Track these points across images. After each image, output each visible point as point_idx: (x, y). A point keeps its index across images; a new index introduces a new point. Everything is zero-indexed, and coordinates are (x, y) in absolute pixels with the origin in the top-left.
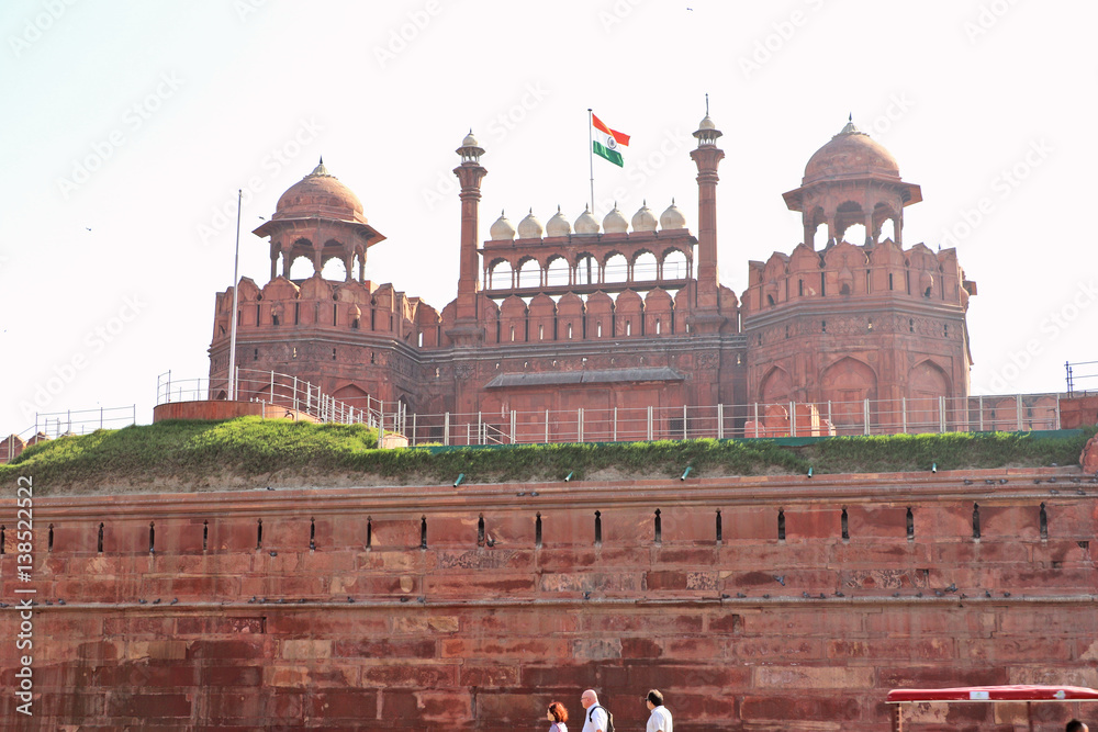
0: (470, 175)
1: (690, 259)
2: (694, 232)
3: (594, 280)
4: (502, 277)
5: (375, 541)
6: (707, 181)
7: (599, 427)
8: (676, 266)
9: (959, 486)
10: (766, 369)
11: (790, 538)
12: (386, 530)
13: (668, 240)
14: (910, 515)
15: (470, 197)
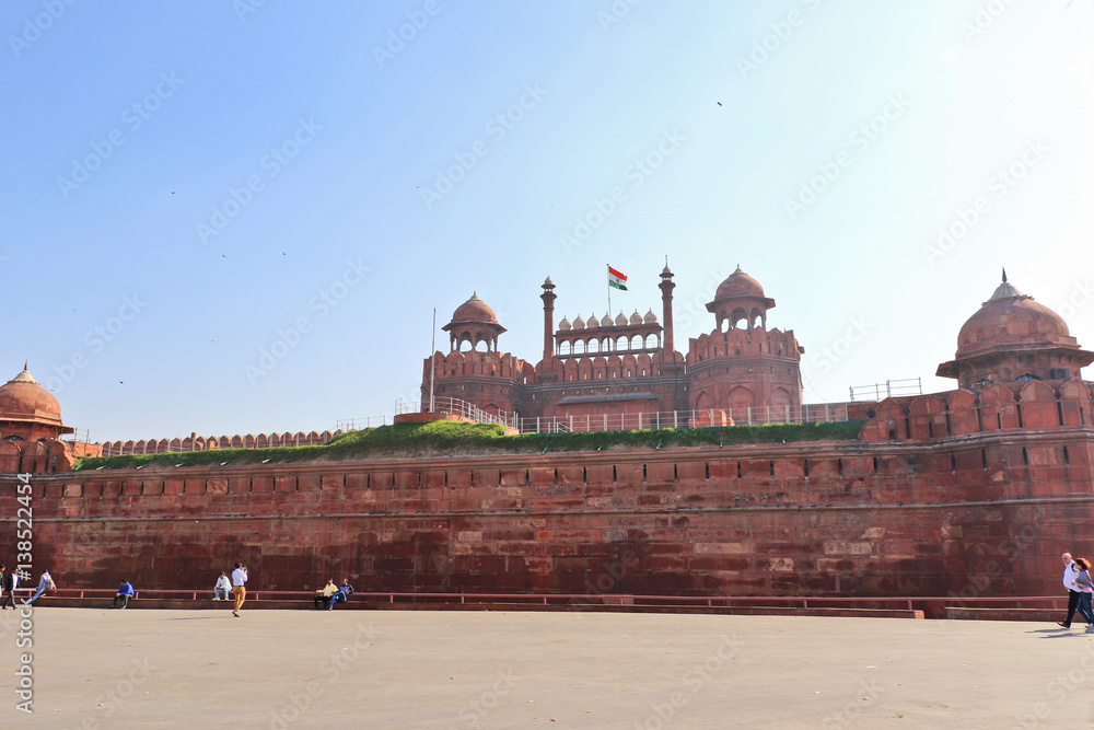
0: (548, 298)
1: (659, 338)
2: (662, 324)
3: (611, 350)
4: (565, 348)
5: (503, 482)
6: (667, 298)
7: (616, 423)
8: (653, 341)
9: (797, 450)
10: (699, 393)
11: (712, 478)
12: (509, 477)
13: (648, 328)
14: (772, 465)
15: (549, 309)
